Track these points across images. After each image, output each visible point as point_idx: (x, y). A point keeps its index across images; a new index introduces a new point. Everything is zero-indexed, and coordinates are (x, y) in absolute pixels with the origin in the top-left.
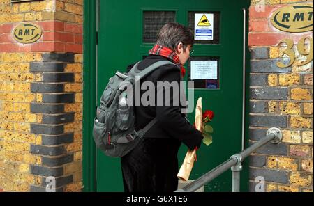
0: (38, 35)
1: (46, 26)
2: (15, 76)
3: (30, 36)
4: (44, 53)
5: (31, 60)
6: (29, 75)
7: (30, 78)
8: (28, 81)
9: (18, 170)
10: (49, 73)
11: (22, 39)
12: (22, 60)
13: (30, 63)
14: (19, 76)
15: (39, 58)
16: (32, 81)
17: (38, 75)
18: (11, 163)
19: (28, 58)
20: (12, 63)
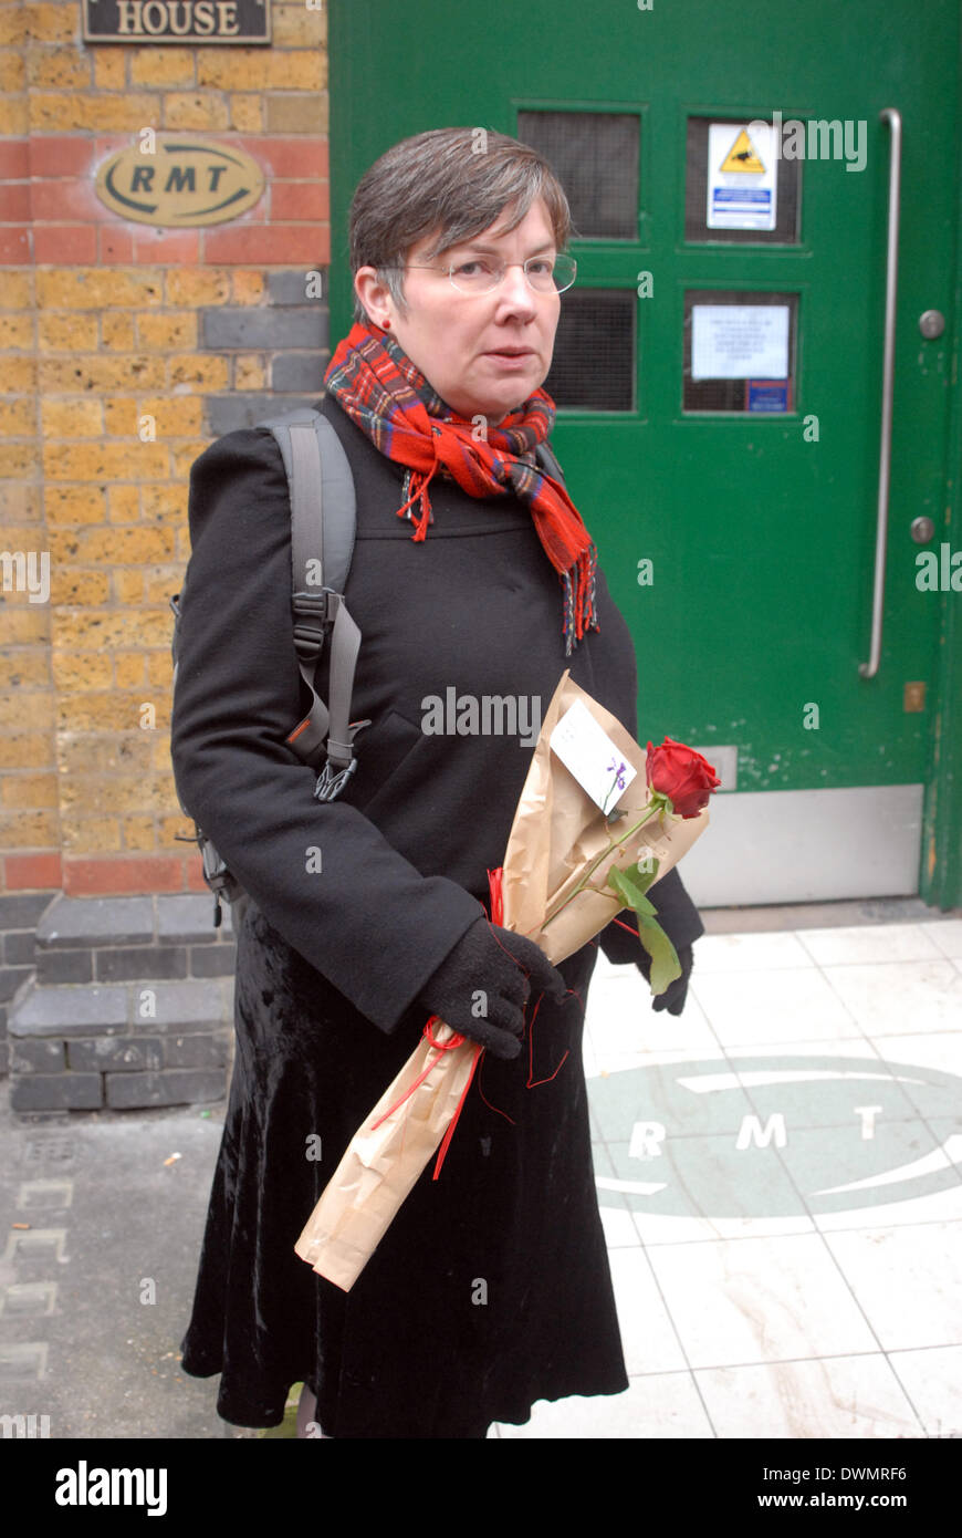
0: (242, 193)
1: (284, 160)
2: (112, 367)
3: (202, 198)
4: (275, 270)
5: (207, 299)
6: (199, 363)
7: (199, 378)
8: (184, 389)
9: (144, 765)
10: (300, 352)
11: (151, 209)
12: (153, 301)
13: (199, 310)
14: (137, 369)
15: (246, 292)
16: (214, 389)
17: (250, 362)
18: (101, 742)
19: (190, 289)
20: (95, 312)
